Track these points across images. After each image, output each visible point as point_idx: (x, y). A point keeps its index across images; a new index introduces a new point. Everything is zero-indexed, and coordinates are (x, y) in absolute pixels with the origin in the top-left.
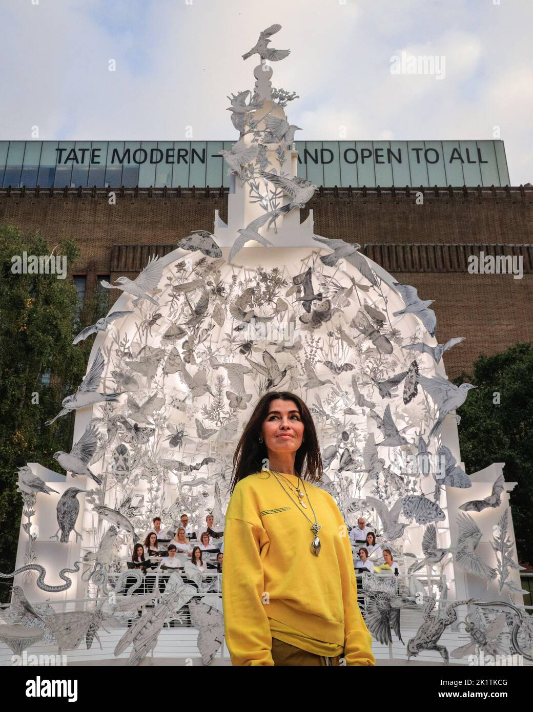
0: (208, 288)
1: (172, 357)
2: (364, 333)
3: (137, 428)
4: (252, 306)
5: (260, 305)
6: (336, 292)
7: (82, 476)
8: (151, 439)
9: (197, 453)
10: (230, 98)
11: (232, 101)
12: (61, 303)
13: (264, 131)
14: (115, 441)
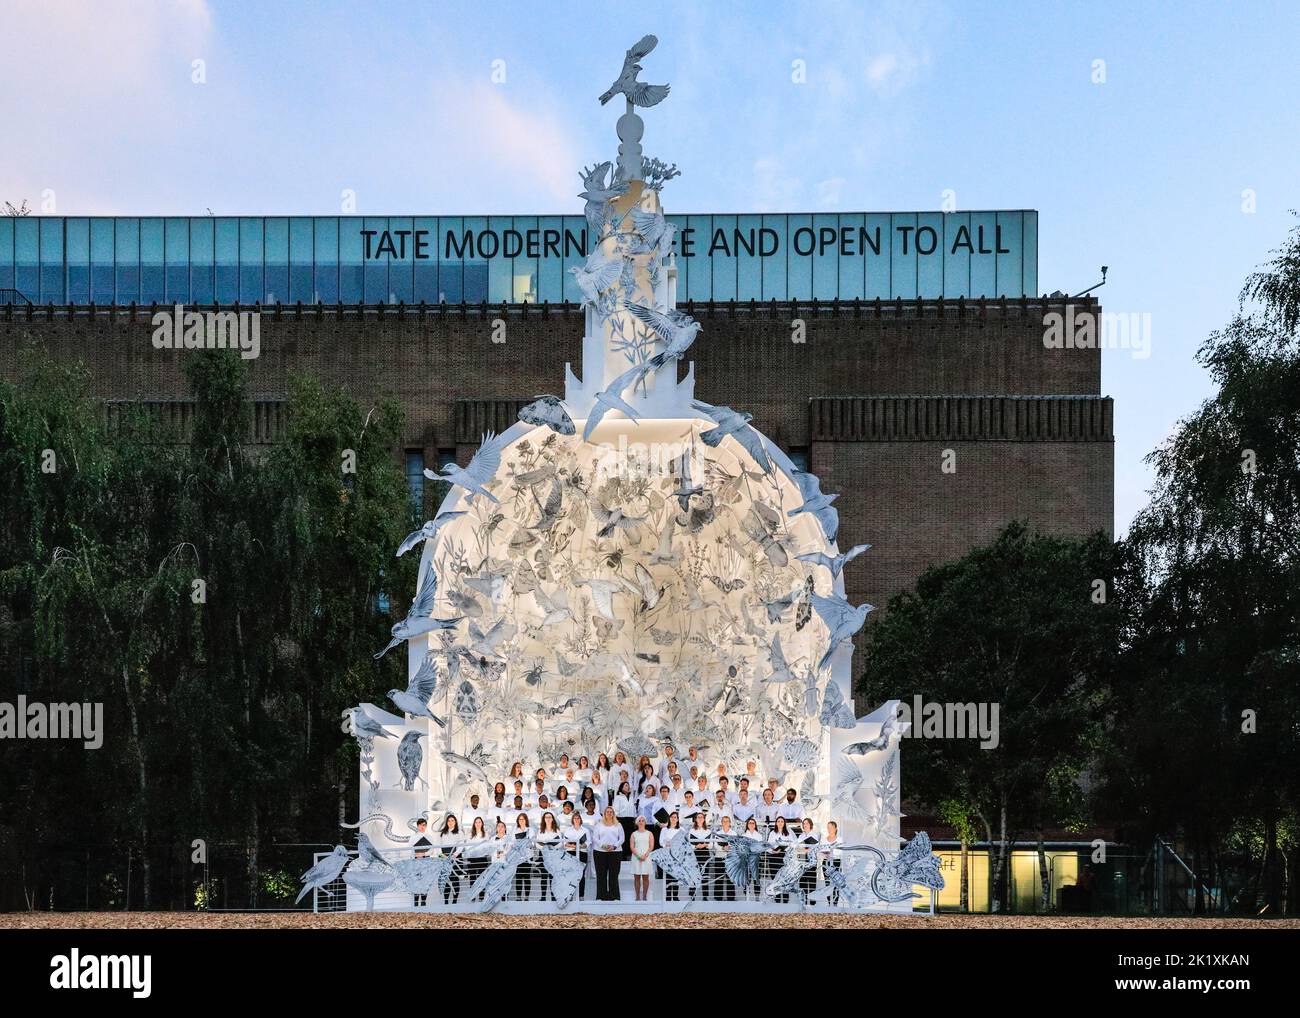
0: (562, 478)
1: (523, 572)
2: (755, 539)
3: (484, 663)
4: (618, 502)
5: (629, 501)
6: (723, 482)
7: (422, 718)
8: (504, 675)
9: (560, 693)
10: (583, 177)
11: (585, 180)
12: (386, 497)
13: (631, 234)
14: (458, 676)
